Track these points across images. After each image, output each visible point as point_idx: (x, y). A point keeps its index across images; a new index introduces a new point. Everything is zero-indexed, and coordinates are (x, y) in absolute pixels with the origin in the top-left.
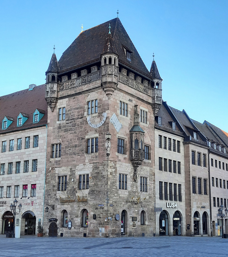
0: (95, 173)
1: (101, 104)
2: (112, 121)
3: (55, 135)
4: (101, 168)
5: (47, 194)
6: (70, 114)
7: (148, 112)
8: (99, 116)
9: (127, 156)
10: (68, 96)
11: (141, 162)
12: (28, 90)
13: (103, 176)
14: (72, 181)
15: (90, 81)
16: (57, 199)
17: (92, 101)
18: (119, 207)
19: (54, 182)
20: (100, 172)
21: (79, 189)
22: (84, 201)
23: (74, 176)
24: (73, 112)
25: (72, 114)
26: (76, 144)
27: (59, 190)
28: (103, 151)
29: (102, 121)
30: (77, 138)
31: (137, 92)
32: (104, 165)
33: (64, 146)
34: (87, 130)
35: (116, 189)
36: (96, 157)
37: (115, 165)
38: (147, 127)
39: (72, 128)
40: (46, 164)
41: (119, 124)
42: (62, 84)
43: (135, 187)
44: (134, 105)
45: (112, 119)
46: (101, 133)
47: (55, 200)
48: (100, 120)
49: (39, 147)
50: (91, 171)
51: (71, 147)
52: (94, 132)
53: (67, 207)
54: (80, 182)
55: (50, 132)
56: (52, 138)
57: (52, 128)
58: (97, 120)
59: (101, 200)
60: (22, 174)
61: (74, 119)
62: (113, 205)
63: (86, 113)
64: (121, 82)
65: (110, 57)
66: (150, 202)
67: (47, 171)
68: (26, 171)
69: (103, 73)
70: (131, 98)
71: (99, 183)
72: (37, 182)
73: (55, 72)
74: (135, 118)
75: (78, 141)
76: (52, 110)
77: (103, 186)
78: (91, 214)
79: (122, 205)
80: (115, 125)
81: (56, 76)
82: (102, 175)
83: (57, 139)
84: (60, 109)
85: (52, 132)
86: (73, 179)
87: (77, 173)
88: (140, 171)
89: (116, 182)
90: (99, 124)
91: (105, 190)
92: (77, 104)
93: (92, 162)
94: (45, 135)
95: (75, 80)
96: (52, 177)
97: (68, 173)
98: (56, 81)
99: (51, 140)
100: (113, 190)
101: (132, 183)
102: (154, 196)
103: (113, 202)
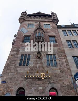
7: (50, 24)
43: (39, 63)
62: (5, 82)
66: (63, 77)
70: (36, 22)
79: (18, 82)
100: (11, 67)
101: (35, 60)
102: (68, 70)
103: (7, 78)
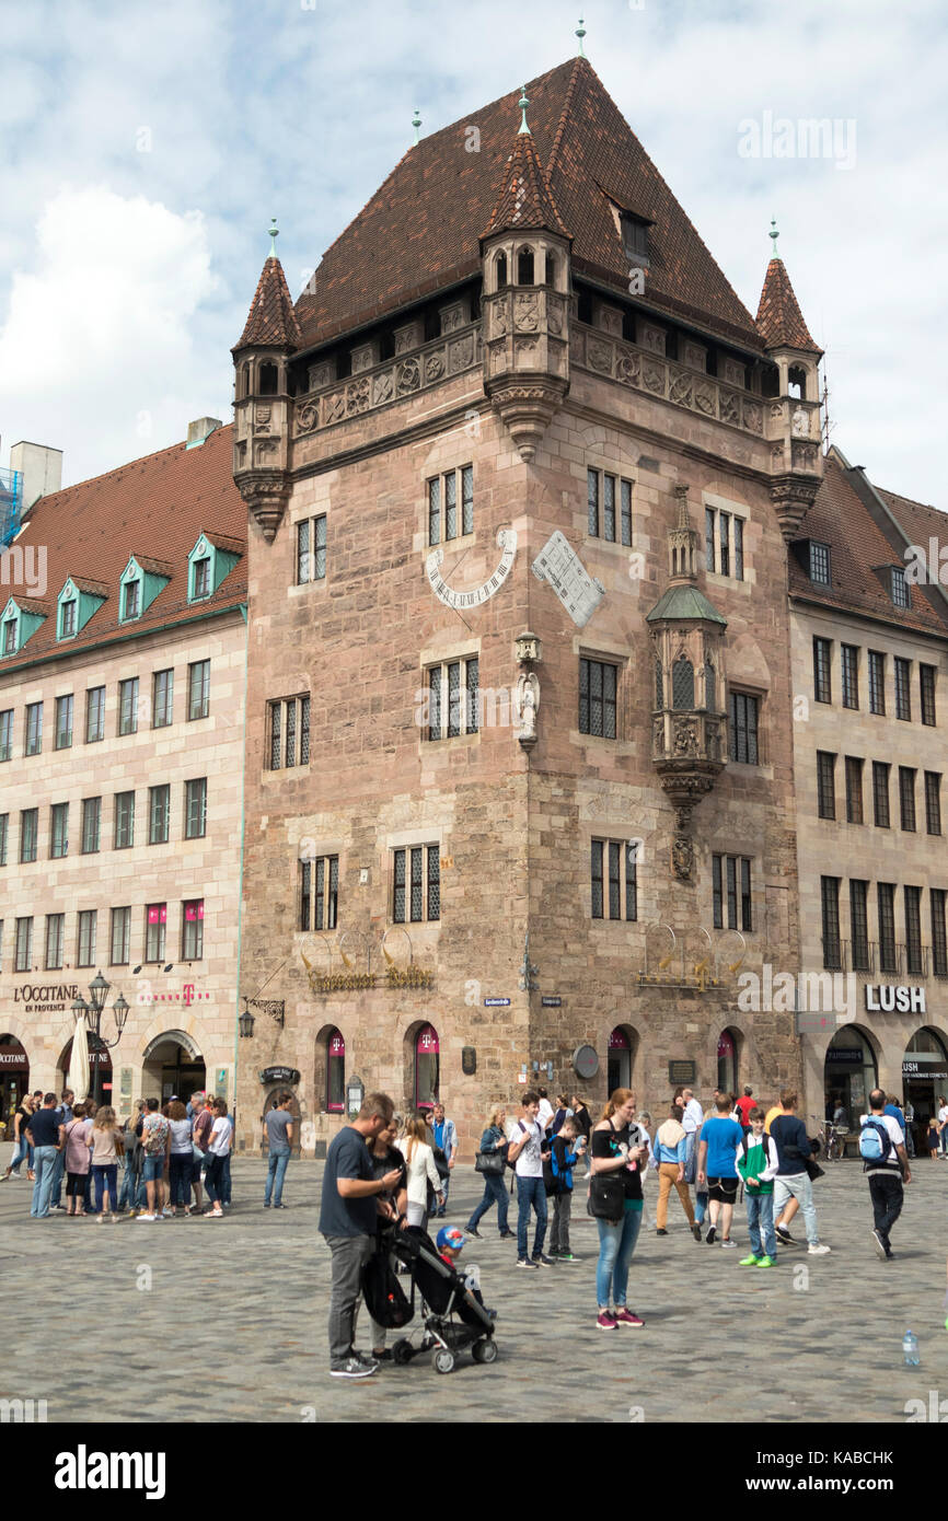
0: (465, 838)
1: (492, 489)
2: (544, 570)
3: (281, 657)
4: (494, 811)
5: (254, 946)
6: (349, 548)
7: (749, 519)
8: (481, 550)
9: (631, 748)
10: (336, 458)
11: (710, 777)
12: (182, 447)
13: (506, 853)
14: (362, 884)
15: (438, 377)
16: (295, 973)
17: (449, 475)
18: (593, 1009)
19: (280, 888)
20: (490, 834)
21: (395, 922)
22: (416, 980)
23: (369, 857)
24: (359, 538)
25: (356, 547)
26: (375, 694)
27: (305, 928)
29: (496, 575)
30: (381, 664)
31: (681, 419)
32: (508, 795)
33: (323, 709)
35: (578, 917)
36: (472, 757)
37: (569, 795)
38: (745, 598)
39: (356, 619)
40: (246, 802)
41: (587, 584)
42: (311, 400)
43: (682, 906)
44: (666, 487)
45: (544, 562)
46: (495, 635)
47: (286, 976)
48: (488, 565)
49: (212, 718)
50: (449, 829)
51: (352, 710)
52: (458, 630)
53: (341, 1011)
54: (398, 886)
55: (259, 642)
56: (269, 671)
57: (267, 621)
58: (473, 568)
59: (497, 975)
60: (141, 851)
61: (365, 571)
62: (558, 1002)
63: (420, 538)
64: (593, 370)
65: (526, 251)
67: (252, 837)
68: (158, 836)
69: (494, 330)
70: (649, 451)
71: (488, 890)
72: (206, 891)
73: (278, 349)
74: (675, 551)
75: (386, 678)
76: (267, 532)
77: (507, 906)
78: (451, 1047)
79: (610, 1002)
80: (564, 591)
81: (281, 367)
82: (502, 847)
83: (291, 675)
84: (302, 524)
85: (266, 639)
86: (364, 873)
87: (387, 841)
88: (713, 825)
89: (574, 883)
90: (482, 590)
91: (517, 921)
92: (381, 495)
93: (452, 783)
94: (240, 657)
95: (370, 380)
96: (272, 862)
97: (343, 842)
98: (282, 391)
99: (264, 678)
100: (561, 921)
101: (664, 886)
102: (793, 953)
103: (561, 983)
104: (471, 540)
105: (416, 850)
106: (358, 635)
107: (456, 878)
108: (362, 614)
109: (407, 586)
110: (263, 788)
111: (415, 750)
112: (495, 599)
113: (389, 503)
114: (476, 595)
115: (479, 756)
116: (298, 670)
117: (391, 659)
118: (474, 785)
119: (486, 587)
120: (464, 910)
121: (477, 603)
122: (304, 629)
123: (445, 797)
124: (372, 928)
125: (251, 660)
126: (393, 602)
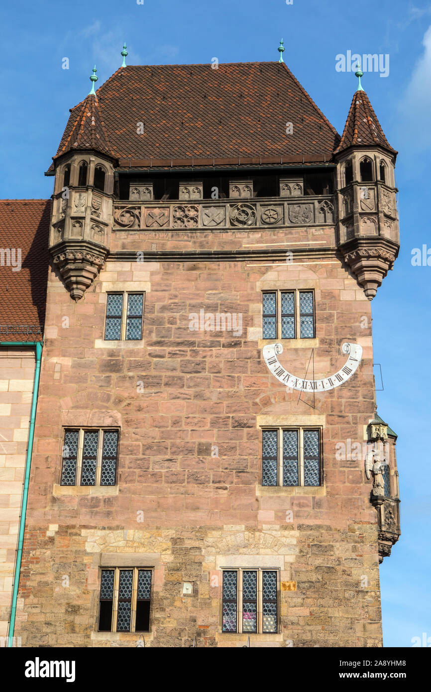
0: (309, 568)
1: (335, 312)
3: (85, 393)
4: (342, 550)
6: (172, 323)
8: (324, 352)
10: (162, 254)
13: (357, 584)
14: (185, 595)
15: (276, 223)
19: (74, 590)
20: (337, 568)
23: (194, 573)
24: (184, 318)
25: (181, 324)
26: (203, 441)
27: (105, 629)
28: (347, 484)
29: (341, 372)
30: (209, 418)
32: (357, 539)
33: (137, 443)
34: (262, 395)
36: (317, 504)
39: (180, 378)
42: (130, 206)
46: (340, 416)
48: (332, 365)
50: (291, 559)
51: (174, 449)
52: (302, 407)
54: (228, 601)
55: (57, 376)
56: (66, 402)
57: (68, 362)
58: (316, 364)
61: (192, 344)
63: (255, 331)
67: (33, 540)
69: (362, 206)
71: (337, 613)
75: (215, 430)
76: (73, 292)
77: (358, 627)
81: (110, 173)
82: (351, 579)
83: (96, 410)
84: (114, 294)
85: (66, 376)
86: (188, 586)
87: (216, 563)
90: (326, 381)
92: (210, 292)
93: (295, 522)
95: (199, 207)
96: (62, 566)
97: (160, 557)
98: (110, 191)
99: (60, 407)
104: (315, 343)
105: (250, 573)
106: (182, 391)
107: (300, 600)
108: (188, 376)
109: (241, 364)
110: (54, 500)
111: (252, 491)
112: (341, 390)
113: (220, 299)
114: (319, 383)
115: (325, 505)
116: (107, 408)
117: (223, 415)
118: (319, 527)
119: (330, 380)
120: (308, 628)
121: (320, 389)
122: (114, 376)
123: (286, 533)
124: (199, 634)
125: (38, 391)
126: (223, 373)
